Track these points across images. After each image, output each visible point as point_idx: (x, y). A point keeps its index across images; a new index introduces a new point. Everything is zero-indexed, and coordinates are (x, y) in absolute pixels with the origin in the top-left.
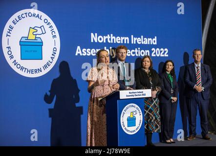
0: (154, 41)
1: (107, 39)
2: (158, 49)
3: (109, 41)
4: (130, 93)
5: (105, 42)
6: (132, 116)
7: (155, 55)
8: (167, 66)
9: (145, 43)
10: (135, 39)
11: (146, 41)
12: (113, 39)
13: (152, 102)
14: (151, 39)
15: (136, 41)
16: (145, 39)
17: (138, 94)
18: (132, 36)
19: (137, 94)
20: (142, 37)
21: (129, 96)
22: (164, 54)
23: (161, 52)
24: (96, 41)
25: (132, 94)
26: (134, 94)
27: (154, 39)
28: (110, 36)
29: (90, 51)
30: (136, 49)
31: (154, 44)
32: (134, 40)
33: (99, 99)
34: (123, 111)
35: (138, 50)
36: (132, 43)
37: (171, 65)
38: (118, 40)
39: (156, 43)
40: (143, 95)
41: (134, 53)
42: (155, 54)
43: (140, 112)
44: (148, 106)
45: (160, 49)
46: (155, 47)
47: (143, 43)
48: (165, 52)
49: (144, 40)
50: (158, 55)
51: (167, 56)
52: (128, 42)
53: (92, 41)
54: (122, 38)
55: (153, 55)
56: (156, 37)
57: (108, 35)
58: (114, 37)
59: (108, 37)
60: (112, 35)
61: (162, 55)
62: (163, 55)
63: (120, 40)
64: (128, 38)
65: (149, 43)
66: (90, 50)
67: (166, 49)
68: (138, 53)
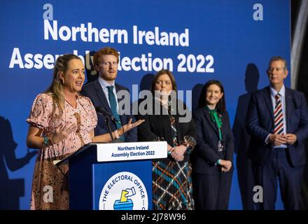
0: (183, 39)
1: (78, 34)
2: (191, 57)
3: (84, 39)
4: (119, 149)
5: (74, 39)
6: (124, 199)
7: (184, 70)
8: (209, 94)
9: (163, 44)
10: (142, 34)
11: (166, 39)
12: (93, 34)
13: (176, 169)
14: (176, 35)
15: (144, 37)
16: (163, 34)
17: (138, 151)
18: (135, 28)
19: (135, 151)
20: (157, 29)
21: (118, 155)
22: (204, 66)
23: (198, 62)
24: (55, 38)
25: (125, 151)
26: (129, 152)
27: (182, 35)
28: (86, 26)
29: (42, 60)
30: (143, 56)
31: (183, 44)
32: (139, 36)
33: (55, 162)
34: (105, 188)
35: (147, 57)
36: (135, 42)
37: (216, 92)
38: (104, 35)
39: (186, 44)
40: (149, 153)
41: (138, 64)
42: (185, 66)
43: (142, 191)
44: (167, 178)
45: (196, 57)
46: (186, 51)
47: (158, 43)
48: (207, 62)
49: (160, 37)
50: (192, 70)
51: (212, 70)
52: (126, 41)
53: (46, 37)
54: (113, 32)
55: (180, 69)
56: (187, 31)
57: (83, 25)
58: (95, 30)
59: (82, 29)
60: (90, 25)
61: (200, 70)
62: (203, 70)
63: (107, 35)
64: (125, 32)
65: (172, 44)
66: (40, 56)
67: (210, 57)
68: (147, 64)
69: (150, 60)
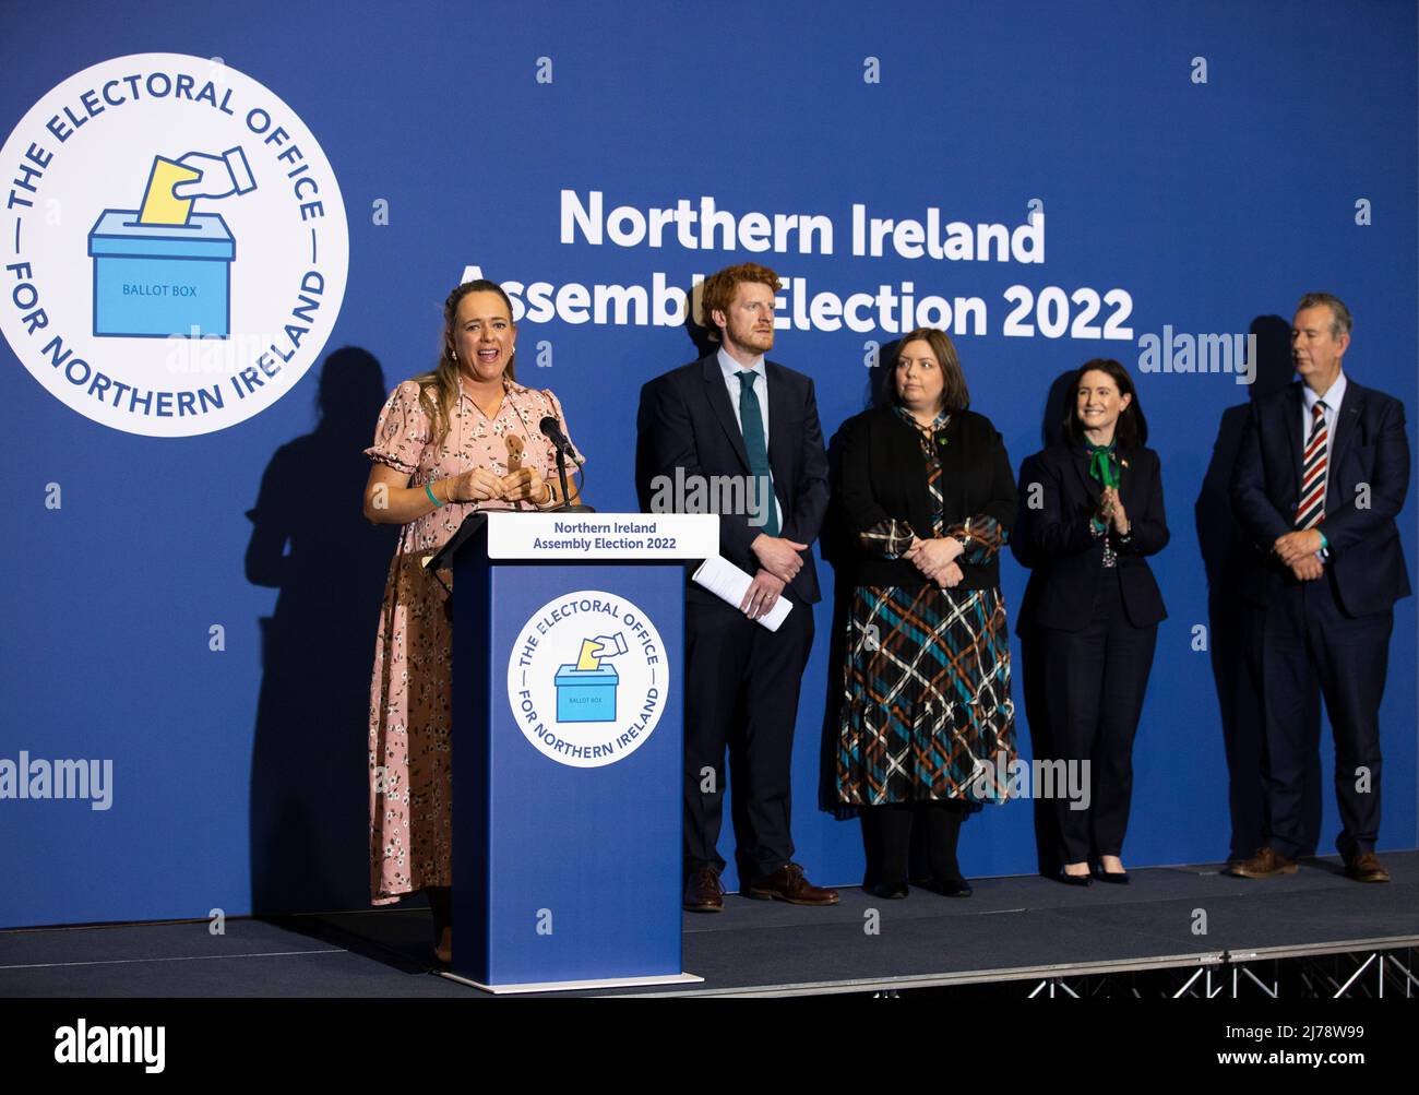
0: (1029, 240)
2: (1052, 293)
3: (687, 240)
5: (656, 241)
7: (1028, 331)
9: (954, 256)
10: (880, 228)
11: (964, 243)
12: (719, 228)
13: (941, 608)
14: (999, 230)
15: (888, 239)
16: (953, 228)
18: (859, 211)
20: (933, 215)
22: (1099, 321)
23: (1076, 309)
24: (595, 238)
27: (1022, 232)
28: (696, 207)
29: (553, 299)
30: (886, 290)
31: (1024, 257)
32: (870, 234)
35: (897, 292)
36: (858, 249)
38: (753, 232)
39: (1037, 255)
41: (863, 313)
42: (1031, 319)
44: (915, 636)
45: (1069, 294)
46: (1035, 278)
47: (936, 253)
48: (1107, 311)
49: (944, 237)
50: (1053, 332)
51: (1127, 334)
52: (827, 247)
53: (567, 236)
54: (784, 224)
55: (1013, 327)
56: (1038, 218)
57: (684, 204)
58: (726, 218)
59: (683, 214)
60: (708, 203)
61: (1081, 331)
62: (1094, 333)
63: (765, 229)
64: (824, 224)
65: (984, 255)
66: (548, 289)
67: (1118, 296)
68: (896, 314)
69: (908, 302)
